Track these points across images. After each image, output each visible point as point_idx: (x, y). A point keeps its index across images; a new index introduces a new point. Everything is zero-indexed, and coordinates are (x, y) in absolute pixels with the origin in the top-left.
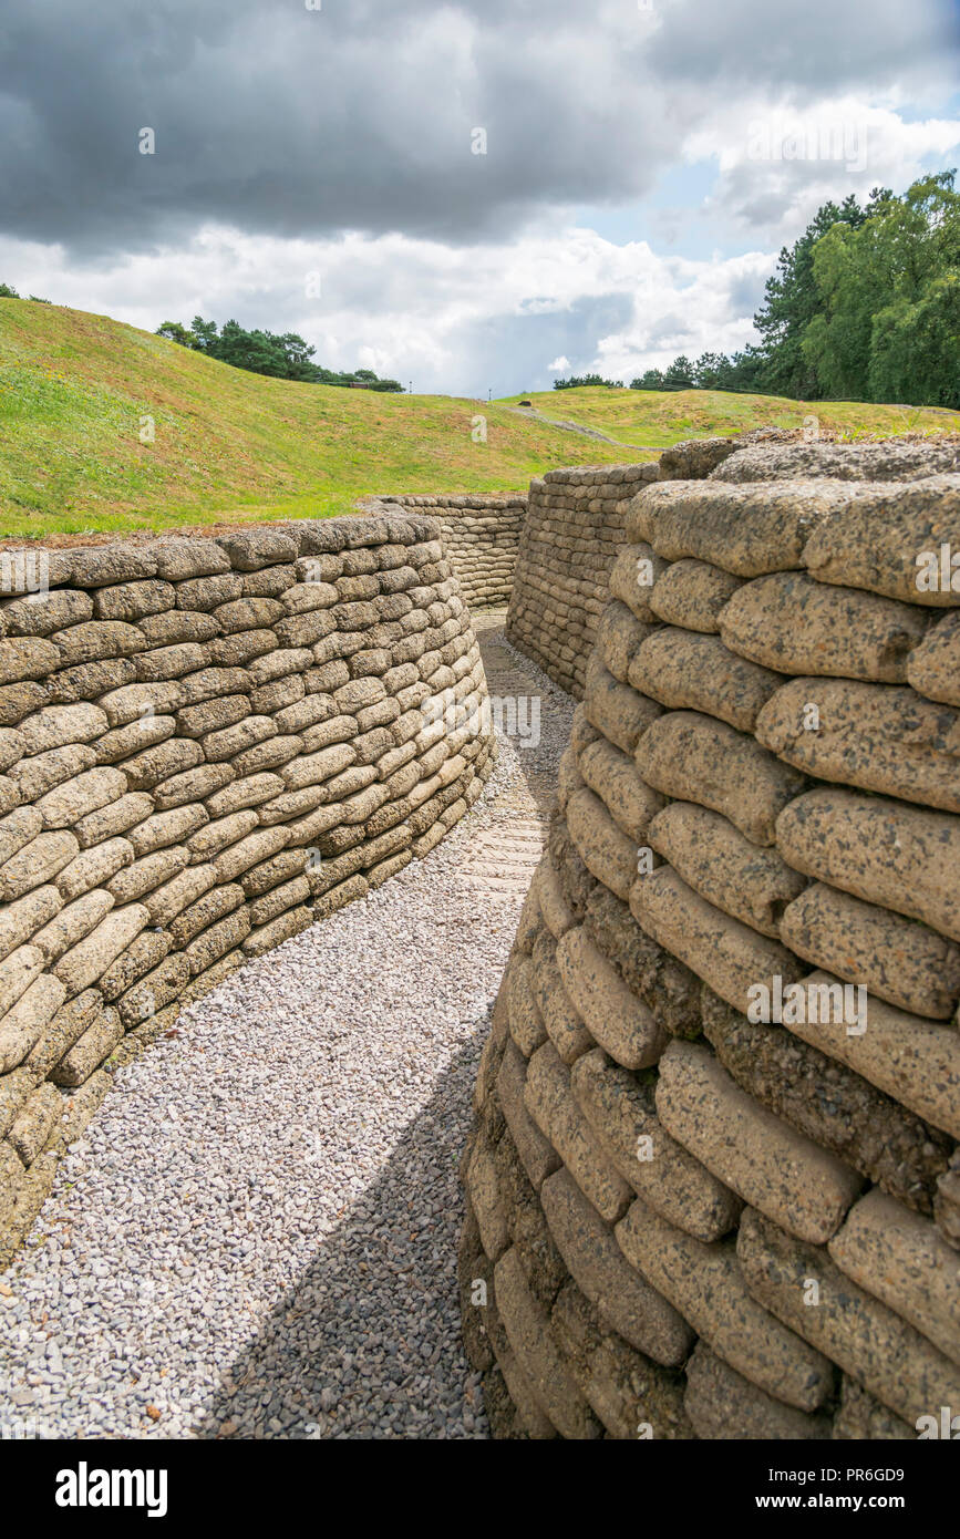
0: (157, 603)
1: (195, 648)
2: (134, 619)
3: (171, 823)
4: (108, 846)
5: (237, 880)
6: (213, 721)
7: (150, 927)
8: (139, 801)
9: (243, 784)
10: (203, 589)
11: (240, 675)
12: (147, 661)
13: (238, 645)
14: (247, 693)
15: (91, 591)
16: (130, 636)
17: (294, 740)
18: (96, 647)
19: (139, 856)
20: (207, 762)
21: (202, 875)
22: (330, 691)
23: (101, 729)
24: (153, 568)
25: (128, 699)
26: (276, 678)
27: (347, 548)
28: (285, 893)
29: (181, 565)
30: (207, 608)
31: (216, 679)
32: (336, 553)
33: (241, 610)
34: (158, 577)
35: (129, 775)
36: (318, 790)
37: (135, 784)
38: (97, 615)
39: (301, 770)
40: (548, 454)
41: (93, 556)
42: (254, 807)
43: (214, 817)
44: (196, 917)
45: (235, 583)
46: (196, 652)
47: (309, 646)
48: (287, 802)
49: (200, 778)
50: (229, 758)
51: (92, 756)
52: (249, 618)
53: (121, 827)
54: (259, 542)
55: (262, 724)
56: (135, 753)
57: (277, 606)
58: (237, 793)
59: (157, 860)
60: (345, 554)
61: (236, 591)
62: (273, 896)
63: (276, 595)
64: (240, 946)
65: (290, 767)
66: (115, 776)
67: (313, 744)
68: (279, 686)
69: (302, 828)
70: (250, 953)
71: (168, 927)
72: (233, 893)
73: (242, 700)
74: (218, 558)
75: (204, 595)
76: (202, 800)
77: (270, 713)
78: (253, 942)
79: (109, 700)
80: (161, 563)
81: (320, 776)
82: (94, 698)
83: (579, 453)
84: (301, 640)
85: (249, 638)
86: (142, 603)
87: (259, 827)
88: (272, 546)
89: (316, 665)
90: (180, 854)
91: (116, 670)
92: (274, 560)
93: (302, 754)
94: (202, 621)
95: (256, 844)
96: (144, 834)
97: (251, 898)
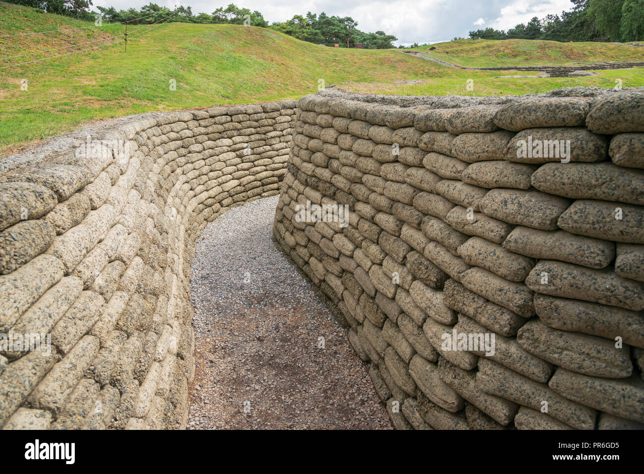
0: (245, 119)
1: (253, 129)
2: (240, 122)
3: (245, 165)
4: (232, 167)
5: (260, 181)
6: (256, 146)
7: (240, 185)
8: (238, 160)
9: (262, 160)
10: (256, 117)
11: (263, 136)
12: (242, 131)
13: (263, 129)
14: (265, 140)
15: (231, 116)
16: (239, 126)
17: (276, 152)
18: (231, 127)
19: (238, 171)
20: (254, 154)
21: (252, 178)
22: (287, 142)
23: (231, 144)
24: (244, 112)
25: (237, 139)
26: (272, 138)
27: (295, 107)
28: (271, 186)
29: (250, 111)
30: (257, 121)
31: (257, 137)
32: (292, 109)
33: (265, 122)
34: (245, 113)
35: (237, 155)
36: (281, 164)
37: (238, 156)
38: (232, 121)
39: (277, 159)
40: (422, 72)
41: (231, 109)
42: (265, 166)
43: (255, 166)
44: (249, 185)
45: (264, 115)
46: (253, 130)
47: (282, 131)
48: (272, 166)
49: (253, 157)
50: (259, 154)
51: (229, 149)
52: (266, 123)
53: (234, 164)
54: (270, 106)
55: (268, 148)
56: (239, 150)
57: (274, 121)
58: (261, 162)
59: (242, 172)
60: (295, 109)
61: (264, 117)
62: (268, 186)
63: (274, 118)
64: (260, 195)
65: (274, 158)
66: (234, 154)
67: (281, 154)
68: (273, 140)
69: (276, 172)
70: (262, 197)
71: (244, 186)
72: (259, 183)
73: (263, 142)
74: (260, 110)
75: (256, 118)
76: (253, 162)
77: (270, 146)
78: (263, 194)
79: (233, 139)
80: (246, 111)
81: (282, 161)
82: (230, 138)
83: (436, 72)
84: (279, 129)
85: (266, 128)
86: (241, 119)
87: (266, 170)
88: (273, 107)
89: (283, 135)
90: (247, 172)
91: (235, 133)
92: (274, 110)
93: (278, 156)
94: (255, 124)
95: (265, 174)
96: (239, 166)
97: (263, 185)
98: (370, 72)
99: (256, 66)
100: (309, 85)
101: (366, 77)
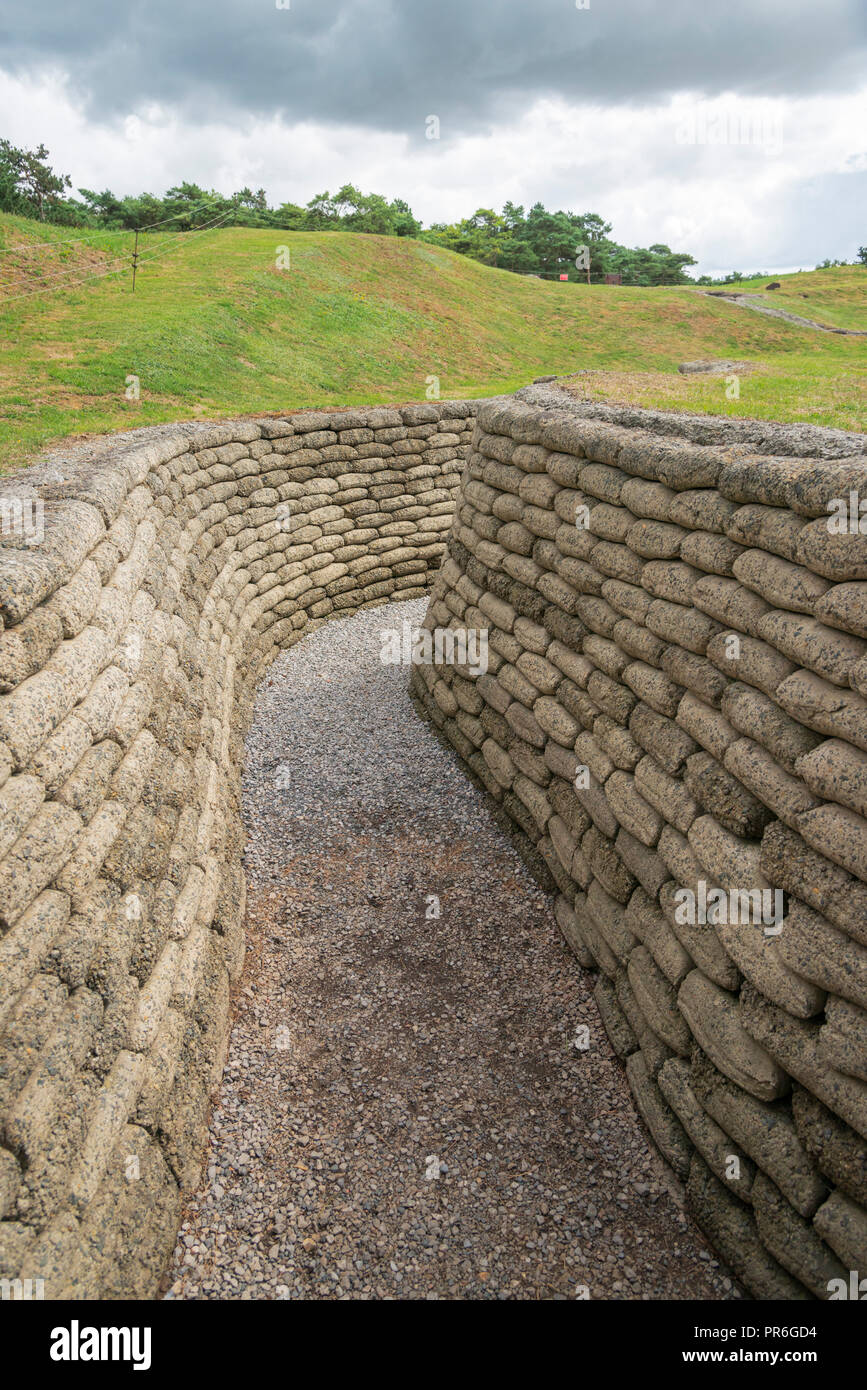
0: (365, 439)
1: (380, 460)
2: (354, 445)
3: (362, 534)
4: (334, 537)
5: (390, 567)
6: (385, 494)
7: (348, 575)
8: (348, 523)
9: (397, 525)
10: (387, 434)
11: (401, 475)
12: (359, 463)
13: (401, 461)
14: (404, 484)
15: (337, 432)
16: (353, 452)
17: (425, 508)
18: (337, 455)
19: (346, 544)
20: (381, 511)
21: (373, 560)
22: (449, 488)
23: (335, 490)
24: (365, 423)
25: (348, 479)
26: (418, 478)
27: (470, 416)
28: (412, 578)
29: (377, 422)
30: (389, 443)
31: (389, 475)
32: (463, 419)
33: (406, 445)
34: (367, 427)
35: (346, 511)
36: (435, 534)
37: (347, 515)
38: (338, 442)
39: (426, 523)
40: (747, 339)
41: (339, 417)
42: (401, 536)
43: (381, 536)
44: (368, 576)
45: (404, 431)
46: (380, 462)
47: (439, 465)
48: (417, 536)
49: (376, 518)
50: (391, 511)
51: (331, 500)
52: (408, 448)
53: (340, 530)
54: (416, 412)
55: (409, 499)
56: (349, 502)
57: (424, 443)
58: (392, 528)
59: (354, 548)
60: (468, 419)
61: (404, 436)
62: (406, 578)
63: (425, 438)
64: (388, 595)
65: (421, 521)
66: (339, 510)
67: (434, 512)
68: (420, 482)
69: (423, 551)
70: (394, 600)
71: (356, 577)
72: (387, 572)
73: (400, 486)
74: (397, 419)
75: (387, 436)
76: (377, 528)
77: (414, 495)
78: (396, 595)
79: (340, 478)
80: (369, 421)
81: (436, 527)
82: (334, 477)
83: (779, 339)
84: (435, 461)
85: (407, 458)
86: (358, 438)
87: (403, 545)
88: (424, 414)
89: (442, 474)
90: (364, 548)
91: (344, 467)
92: (425, 422)
93: (428, 516)
94: (385, 448)
95: (400, 552)
96: (349, 536)
97: (395, 575)
98: (631, 338)
99: (393, 323)
100: (503, 363)
101: (624, 348)
